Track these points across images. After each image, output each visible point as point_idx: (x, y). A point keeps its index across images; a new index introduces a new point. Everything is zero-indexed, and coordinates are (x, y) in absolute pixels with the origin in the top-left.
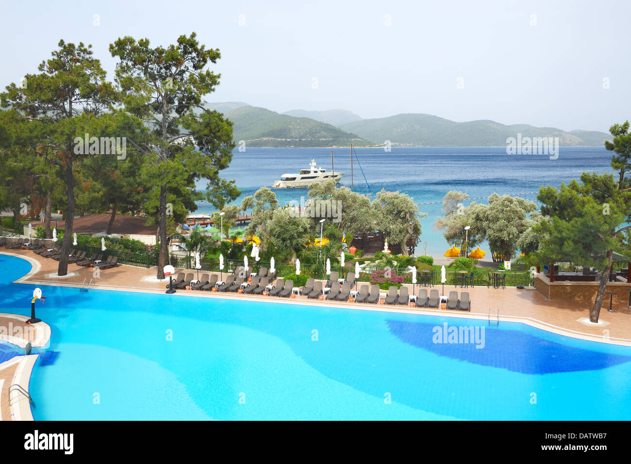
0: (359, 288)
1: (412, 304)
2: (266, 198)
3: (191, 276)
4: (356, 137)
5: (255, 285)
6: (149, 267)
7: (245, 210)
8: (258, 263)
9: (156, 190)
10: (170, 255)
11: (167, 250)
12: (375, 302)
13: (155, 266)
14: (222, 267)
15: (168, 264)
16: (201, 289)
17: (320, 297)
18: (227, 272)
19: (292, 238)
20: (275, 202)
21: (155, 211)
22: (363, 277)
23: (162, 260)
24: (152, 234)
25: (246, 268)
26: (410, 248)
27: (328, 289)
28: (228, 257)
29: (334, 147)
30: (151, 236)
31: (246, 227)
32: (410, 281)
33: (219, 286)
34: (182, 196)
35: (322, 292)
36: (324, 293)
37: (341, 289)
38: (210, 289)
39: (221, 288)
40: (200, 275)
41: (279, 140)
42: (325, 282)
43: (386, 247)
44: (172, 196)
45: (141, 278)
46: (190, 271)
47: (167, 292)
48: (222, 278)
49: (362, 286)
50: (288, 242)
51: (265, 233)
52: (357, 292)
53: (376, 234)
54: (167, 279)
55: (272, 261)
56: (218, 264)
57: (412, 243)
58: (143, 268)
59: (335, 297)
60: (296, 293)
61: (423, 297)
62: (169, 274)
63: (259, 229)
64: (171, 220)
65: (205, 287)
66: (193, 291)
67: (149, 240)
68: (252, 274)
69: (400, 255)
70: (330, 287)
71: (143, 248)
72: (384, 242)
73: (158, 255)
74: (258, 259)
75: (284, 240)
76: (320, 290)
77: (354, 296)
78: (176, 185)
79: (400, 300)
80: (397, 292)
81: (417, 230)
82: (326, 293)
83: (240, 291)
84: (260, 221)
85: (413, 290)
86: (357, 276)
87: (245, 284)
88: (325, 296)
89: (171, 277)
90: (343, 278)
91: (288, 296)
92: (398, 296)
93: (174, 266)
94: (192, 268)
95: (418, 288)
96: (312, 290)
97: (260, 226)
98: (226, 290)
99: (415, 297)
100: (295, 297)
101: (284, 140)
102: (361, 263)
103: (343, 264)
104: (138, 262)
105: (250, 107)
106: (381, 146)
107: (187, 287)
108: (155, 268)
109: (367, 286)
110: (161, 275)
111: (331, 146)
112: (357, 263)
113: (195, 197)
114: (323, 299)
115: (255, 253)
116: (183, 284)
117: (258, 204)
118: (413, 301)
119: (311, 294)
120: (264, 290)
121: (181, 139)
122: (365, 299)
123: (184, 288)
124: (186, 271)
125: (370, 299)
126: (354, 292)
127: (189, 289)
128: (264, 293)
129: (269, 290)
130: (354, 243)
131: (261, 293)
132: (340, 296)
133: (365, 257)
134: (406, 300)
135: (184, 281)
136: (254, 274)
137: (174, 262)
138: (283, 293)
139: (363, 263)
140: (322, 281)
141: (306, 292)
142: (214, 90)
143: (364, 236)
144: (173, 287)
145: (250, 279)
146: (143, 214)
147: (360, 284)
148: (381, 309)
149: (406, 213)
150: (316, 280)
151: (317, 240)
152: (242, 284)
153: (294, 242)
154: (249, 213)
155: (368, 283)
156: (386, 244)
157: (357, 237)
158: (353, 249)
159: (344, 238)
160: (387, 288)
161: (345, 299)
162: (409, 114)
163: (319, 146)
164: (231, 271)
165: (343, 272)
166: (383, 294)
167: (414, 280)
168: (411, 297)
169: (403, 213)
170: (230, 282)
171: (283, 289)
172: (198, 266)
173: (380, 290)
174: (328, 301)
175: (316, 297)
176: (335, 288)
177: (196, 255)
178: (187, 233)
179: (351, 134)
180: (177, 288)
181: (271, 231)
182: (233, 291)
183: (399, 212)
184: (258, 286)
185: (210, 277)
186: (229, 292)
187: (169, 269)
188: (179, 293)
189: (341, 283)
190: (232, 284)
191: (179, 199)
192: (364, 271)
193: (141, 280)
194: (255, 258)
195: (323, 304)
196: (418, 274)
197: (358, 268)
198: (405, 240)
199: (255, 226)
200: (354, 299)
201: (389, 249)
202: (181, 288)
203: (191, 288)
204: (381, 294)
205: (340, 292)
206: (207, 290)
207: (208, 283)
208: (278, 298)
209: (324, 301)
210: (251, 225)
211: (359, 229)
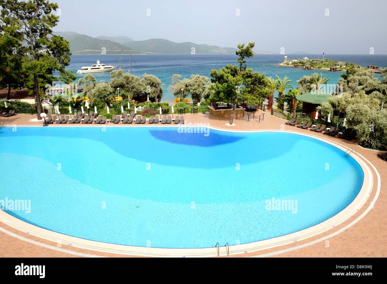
0: (137, 118)
1: (160, 123)
2: (90, 79)
3: (55, 117)
4: (132, 49)
5: (88, 120)
6: (32, 115)
7: (80, 85)
8: (89, 109)
9: (32, 77)
10: (43, 108)
11: (41, 106)
12: (144, 123)
13: (36, 114)
14: (71, 112)
15: (43, 112)
16: (61, 123)
17: (120, 123)
18: (73, 114)
19: (105, 97)
20: (95, 81)
21: (32, 87)
22: (138, 113)
23: (39, 110)
24: (33, 98)
25: (83, 112)
26: (159, 99)
27: (123, 119)
28: (73, 108)
29: (122, 54)
30: (32, 99)
31: (82, 93)
32: (159, 114)
33: (70, 121)
34: (46, 79)
35: (120, 120)
36: (121, 121)
37: (129, 119)
38: (66, 123)
39: (71, 122)
40: (60, 117)
41: (95, 51)
42: (121, 116)
43: (148, 99)
44: (41, 79)
45: (29, 120)
46: (54, 115)
47: (44, 126)
48: (71, 117)
49: (138, 117)
50: (103, 99)
51: (91, 96)
52: (136, 119)
53: (143, 94)
54: (43, 120)
55: (95, 108)
56: (69, 111)
57: (159, 97)
58: (29, 115)
59: (126, 122)
60: (108, 122)
61: (165, 119)
62: (44, 117)
63: (88, 94)
64: (42, 91)
65: (63, 122)
66: (57, 124)
67: (31, 101)
68: (86, 115)
69: (155, 103)
70: (124, 118)
71: (29, 106)
72: (147, 97)
73: (36, 108)
74: (88, 107)
75: (101, 98)
76: (119, 120)
77: (135, 121)
78: (43, 74)
79: (155, 122)
80: (153, 118)
81: (161, 91)
82: (122, 121)
83: (81, 123)
84: (88, 90)
85: (160, 117)
86: (136, 112)
87: (83, 119)
88: (121, 122)
89: (45, 119)
90: (129, 114)
91: (104, 123)
92: (154, 120)
93: (46, 113)
94: (56, 113)
95: (162, 116)
96: (116, 120)
97: (88, 92)
98: (74, 123)
99: (161, 120)
100: (108, 124)
101: (97, 51)
102: (137, 107)
103: (129, 108)
104: (27, 113)
105: (78, 34)
106: (144, 54)
107: (54, 123)
108: (36, 115)
109: (140, 117)
110: (40, 118)
111: (120, 54)
112: (135, 107)
113: (53, 80)
114: (121, 124)
115: (87, 105)
116: (52, 121)
117: (86, 82)
118: (160, 121)
119: (115, 122)
120: (93, 122)
121: (42, 50)
122: (140, 122)
123: (52, 123)
124: (53, 115)
125: (142, 122)
126: (134, 120)
127: (55, 123)
128: (93, 123)
129: (95, 121)
130: (134, 98)
131: (91, 123)
132: (129, 122)
133: (139, 104)
134: (157, 121)
135: (52, 120)
136: (87, 115)
137: (46, 111)
138: (102, 122)
139: (138, 107)
140: (120, 116)
141: (113, 121)
142: (56, 25)
143: (138, 95)
144: (46, 123)
145: (85, 117)
146: (26, 89)
147: (137, 116)
148: (147, 126)
149: (156, 84)
150: (117, 116)
151: (116, 98)
152: (81, 120)
153: (106, 99)
154: (82, 87)
155: (141, 115)
156: (148, 98)
157: (135, 95)
158: (134, 101)
159: (129, 96)
160: (149, 117)
161: (131, 123)
162: (156, 39)
163: (114, 54)
164: (75, 114)
165: (129, 111)
166: (147, 119)
167: (161, 113)
168: (160, 120)
169: (155, 84)
170: (76, 119)
171: (102, 120)
172: (59, 113)
173: (146, 118)
174: (123, 124)
175: (118, 123)
176: (126, 119)
177: (57, 108)
178: (52, 97)
179: (129, 48)
180: (49, 123)
181: (94, 94)
182: (77, 123)
183: (153, 83)
184: (89, 120)
185: (65, 117)
186: (76, 124)
187: (43, 115)
188: (50, 126)
189: (129, 116)
190: (77, 120)
191: (45, 81)
192: (139, 110)
193: (29, 121)
194: (87, 107)
195: (121, 126)
196: (162, 110)
197: (136, 109)
198: (156, 96)
199: (86, 93)
200: (135, 123)
201: (149, 100)
202: (51, 123)
203: (56, 123)
204: (147, 120)
205: (128, 120)
206: (64, 123)
207: (64, 120)
208: (100, 124)
209: (122, 124)
210: (84, 92)
211: (135, 92)
